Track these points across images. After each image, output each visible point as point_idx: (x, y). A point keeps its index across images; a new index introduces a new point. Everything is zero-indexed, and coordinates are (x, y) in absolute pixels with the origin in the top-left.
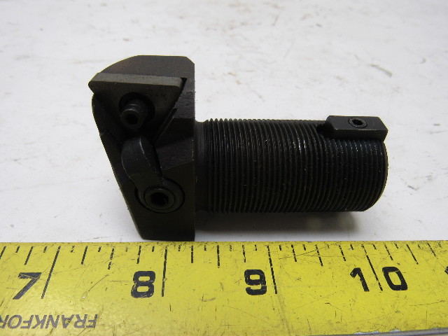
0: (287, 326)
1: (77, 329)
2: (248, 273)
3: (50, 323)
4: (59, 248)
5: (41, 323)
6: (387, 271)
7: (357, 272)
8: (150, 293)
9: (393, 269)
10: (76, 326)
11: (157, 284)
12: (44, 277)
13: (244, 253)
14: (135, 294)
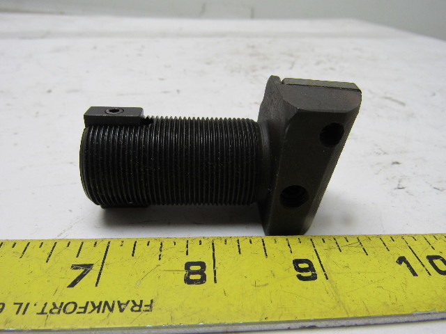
0: (344, 308)
1: (134, 313)
2: (296, 262)
3: (106, 308)
4: (109, 243)
5: (97, 308)
6: (431, 259)
7: (402, 260)
8: (203, 280)
9: (437, 257)
10: (132, 310)
11: (209, 272)
12: (96, 268)
13: (289, 245)
14: (188, 281)
